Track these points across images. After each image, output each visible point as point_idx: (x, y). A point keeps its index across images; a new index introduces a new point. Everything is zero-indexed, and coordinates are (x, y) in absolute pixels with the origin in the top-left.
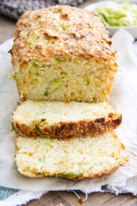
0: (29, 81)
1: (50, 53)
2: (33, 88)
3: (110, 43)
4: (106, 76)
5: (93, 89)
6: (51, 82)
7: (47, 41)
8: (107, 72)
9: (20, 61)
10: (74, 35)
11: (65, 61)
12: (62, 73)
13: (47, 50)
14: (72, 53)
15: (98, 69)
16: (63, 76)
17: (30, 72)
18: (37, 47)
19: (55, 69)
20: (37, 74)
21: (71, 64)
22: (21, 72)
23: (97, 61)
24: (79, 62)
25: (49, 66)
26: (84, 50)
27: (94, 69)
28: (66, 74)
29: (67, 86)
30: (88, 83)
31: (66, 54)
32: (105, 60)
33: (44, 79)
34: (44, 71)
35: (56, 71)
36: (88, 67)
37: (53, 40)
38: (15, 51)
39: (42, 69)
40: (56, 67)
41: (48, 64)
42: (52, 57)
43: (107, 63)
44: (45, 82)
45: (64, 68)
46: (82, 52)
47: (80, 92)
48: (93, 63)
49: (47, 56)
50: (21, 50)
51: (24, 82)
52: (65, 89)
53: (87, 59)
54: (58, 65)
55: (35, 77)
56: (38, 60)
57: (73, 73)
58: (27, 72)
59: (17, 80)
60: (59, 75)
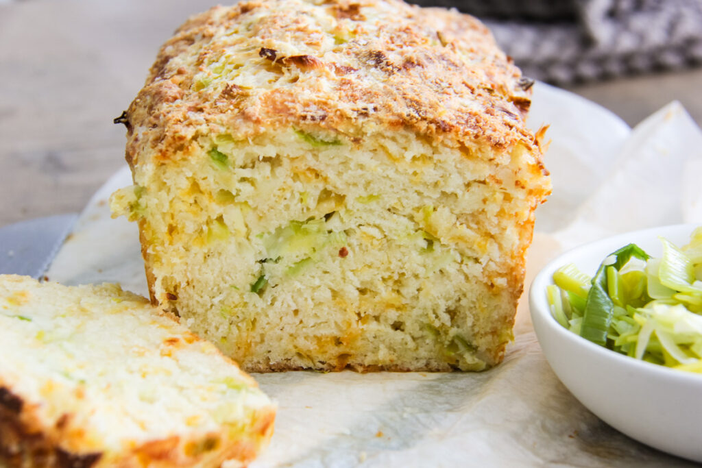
0: (190, 228)
1: (280, 110)
2: (207, 256)
3: (523, 105)
4: (501, 214)
5: (451, 269)
6: (279, 230)
7: (272, 75)
8: (507, 198)
9: (159, 139)
10: (378, 57)
11: (336, 142)
12: (326, 195)
13: (269, 100)
14: (365, 114)
15: (468, 185)
16: (328, 207)
17: (195, 187)
18: (228, 93)
19: (296, 177)
20: (227, 196)
21: (362, 156)
22: (163, 185)
23: (464, 149)
24: (392, 148)
25: (273, 161)
26: (415, 104)
27: (454, 184)
28: (341, 199)
29: (343, 253)
30: (430, 243)
31: (342, 116)
32: (498, 146)
33: (251, 217)
34: (252, 182)
35: (298, 186)
36: (429, 173)
37: (295, 70)
38: (142, 111)
39: (247, 173)
40: (302, 166)
41: (271, 151)
42: (284, 124)
43: (503, 158)
44: (255, 231)
45: (331, 174)
46: (405, 111)
47: (399, 284)
48: (451, 157)
49: (268, 121)
50: (164, 107)
51: (172, 229)
52: (335, 265)
53: (426, 138)
54: (311, 162)
55: (216, 209)
56: (228, 137)
57: (371, 197)
58: (185, 184)
59: (143, 223)
60: (312, 203)
